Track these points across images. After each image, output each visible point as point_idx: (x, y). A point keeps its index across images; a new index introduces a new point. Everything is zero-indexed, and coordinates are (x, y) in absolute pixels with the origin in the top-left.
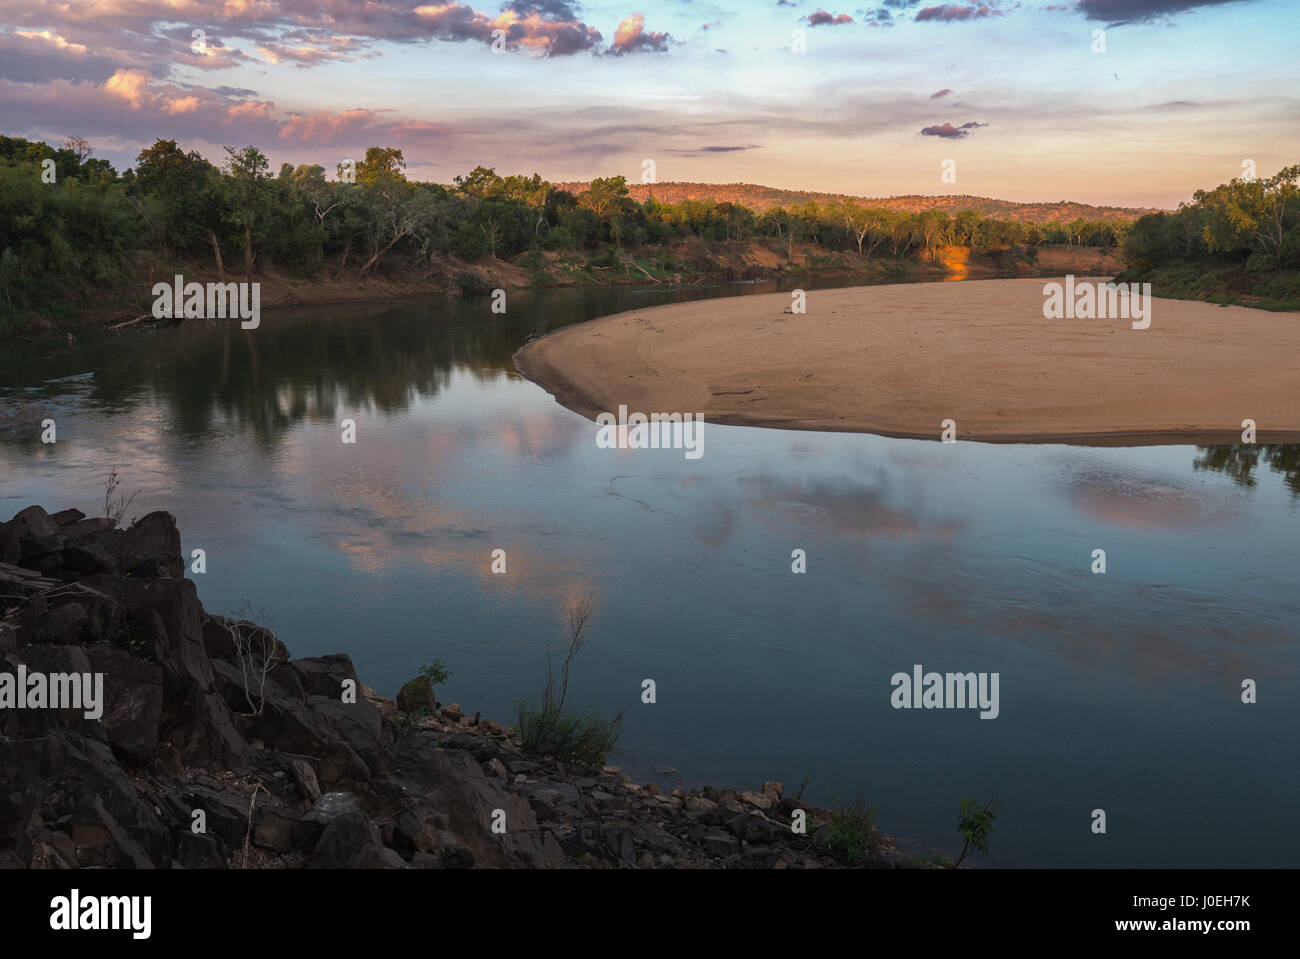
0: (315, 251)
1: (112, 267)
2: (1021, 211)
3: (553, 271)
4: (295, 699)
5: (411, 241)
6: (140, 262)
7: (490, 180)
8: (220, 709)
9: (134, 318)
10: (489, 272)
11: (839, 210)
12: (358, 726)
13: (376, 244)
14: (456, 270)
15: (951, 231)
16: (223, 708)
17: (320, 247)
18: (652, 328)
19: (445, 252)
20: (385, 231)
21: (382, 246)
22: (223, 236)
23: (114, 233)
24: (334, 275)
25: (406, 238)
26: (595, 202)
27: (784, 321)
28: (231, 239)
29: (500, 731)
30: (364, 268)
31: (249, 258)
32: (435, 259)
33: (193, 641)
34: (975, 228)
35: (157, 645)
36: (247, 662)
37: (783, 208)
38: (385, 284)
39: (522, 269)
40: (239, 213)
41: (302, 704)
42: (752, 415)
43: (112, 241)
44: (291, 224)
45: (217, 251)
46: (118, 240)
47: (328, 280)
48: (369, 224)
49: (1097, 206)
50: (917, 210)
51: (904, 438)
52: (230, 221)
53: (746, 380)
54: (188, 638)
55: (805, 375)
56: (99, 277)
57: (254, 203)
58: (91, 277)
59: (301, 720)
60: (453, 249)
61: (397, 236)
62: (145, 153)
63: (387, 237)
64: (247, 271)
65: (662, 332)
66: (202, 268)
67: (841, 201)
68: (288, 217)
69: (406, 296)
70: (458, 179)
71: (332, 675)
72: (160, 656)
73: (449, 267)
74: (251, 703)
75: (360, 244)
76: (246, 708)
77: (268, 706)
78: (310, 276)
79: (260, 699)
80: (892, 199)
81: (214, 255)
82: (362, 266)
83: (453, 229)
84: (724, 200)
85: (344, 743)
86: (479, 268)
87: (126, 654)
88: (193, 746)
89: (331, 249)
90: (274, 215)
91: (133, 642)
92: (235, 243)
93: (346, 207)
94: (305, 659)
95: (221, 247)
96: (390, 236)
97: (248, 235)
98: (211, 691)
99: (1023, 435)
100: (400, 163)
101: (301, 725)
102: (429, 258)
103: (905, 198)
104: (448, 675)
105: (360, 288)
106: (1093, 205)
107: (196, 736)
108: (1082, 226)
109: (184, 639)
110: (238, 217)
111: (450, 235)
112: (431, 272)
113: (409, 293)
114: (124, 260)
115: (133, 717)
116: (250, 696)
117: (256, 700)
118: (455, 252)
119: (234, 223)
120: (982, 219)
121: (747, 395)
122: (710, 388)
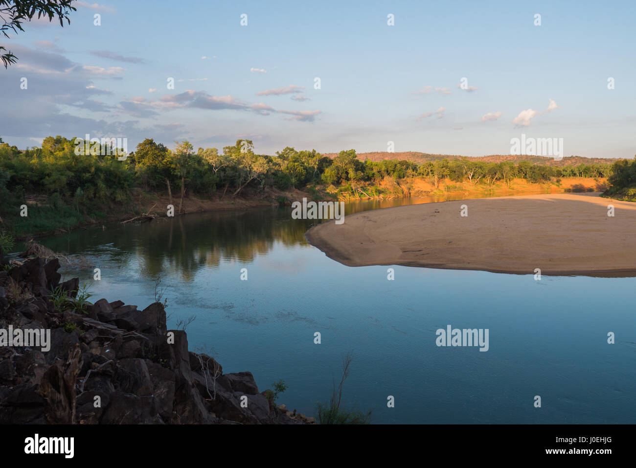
0: (212, 187)
1: (123, 195)
2: (551, 161)
3: (322, 194)
4: (229, 393)
5: (256, 182)
6: (135, 193)
7: (292, 153)
8: (197, 396)
9: (131, 219)
10: (292, 195)
11: (459, 163)
12: (259, 408)
13: (240, 183)
14: (276, 195)
15: (516, 172)
16: (199, 395)
17: (215, 185)
18: (371, 220)
19: (271, 186)
20: (244, 177)
21: (243, 184)
22: (172, 181)
23: (125, 180)
24: (221, 197)
25: (254, 180)
26: (341, 162)
27: (435, 216)
28: (175, 182)
29: (306, 420)
30: (234, 194)
31: (183, 191)
32: (266, 189)
33: (185, 361)
34: (528, 170)
35: (171, 362)
36: (206, 373)
37: (432, 162)
38: (243, 202)
39: (307, 193)
40: (179, 170)
41: (232, 395)
42: (423, 262)
43: (124, 184)
44: (202, 175)
45: (169, 187)
46: (126, 184)
47: (218, 200)
48: (237, 174)
49: (590, 158)
50: (498, 162)
51: (501, 273)
52: (175, 174)
53: (419, 245)
54: (183, 359)
55: (448, 242)
56: (117, 200)
57: (187, 165)
58: (114, 200)
59: (233, 403)
60: (275, 185)
61: (250, 179)
62: (140, 145)
63: (245, 180)
64: (182, 197)
65: (376, 222)
66: (162, 195)
67: (460, 159)
68: (201, 171)
69: (253, 207)
70: (278, 153)
71: (245, 382)
72: (172, 368)
73: (273, 193)
74: (210, 394)
75: (232, 183)
76: (208, 397)
77: (218, 396)
78: (210, 198)
79: (213, 392)
80: (485, 157)
81: (168, 189)
82: (233, 193)
83: (275, 176)
84: (402, 160)
85: (254, 416)
86: (287, 193)
87: (160, 366)
88: (186, 414)
89: (220, 186)
90: (194, 171)
91: (161, 360)
92: (177, 184)
93: (227, 166)
94: (231, 374)
95: (171, 186)
96: (246, 179)
97: (183, 179)
98: (193, 387)
99: (564, 272)
100: (252, 146)
101: (233, 405)
102: (264, 189)
103: (491, 156)
104: (286, 388)
105: (232, 203)
106: (588, 157)
107: (188, 408)
108: (584, 167)
109: (182, 360)
110: (179, 172)
111: (274, 178)
112: (265, 196)
113: (255, 205)
114: (128, 192)
115: (163, 397)
116: (209, 390)
117: (212, 392)
118: (276, 186)
119: (177, 175)
120: (532, 165)
121: (420, 252)
122: (401, 249)
